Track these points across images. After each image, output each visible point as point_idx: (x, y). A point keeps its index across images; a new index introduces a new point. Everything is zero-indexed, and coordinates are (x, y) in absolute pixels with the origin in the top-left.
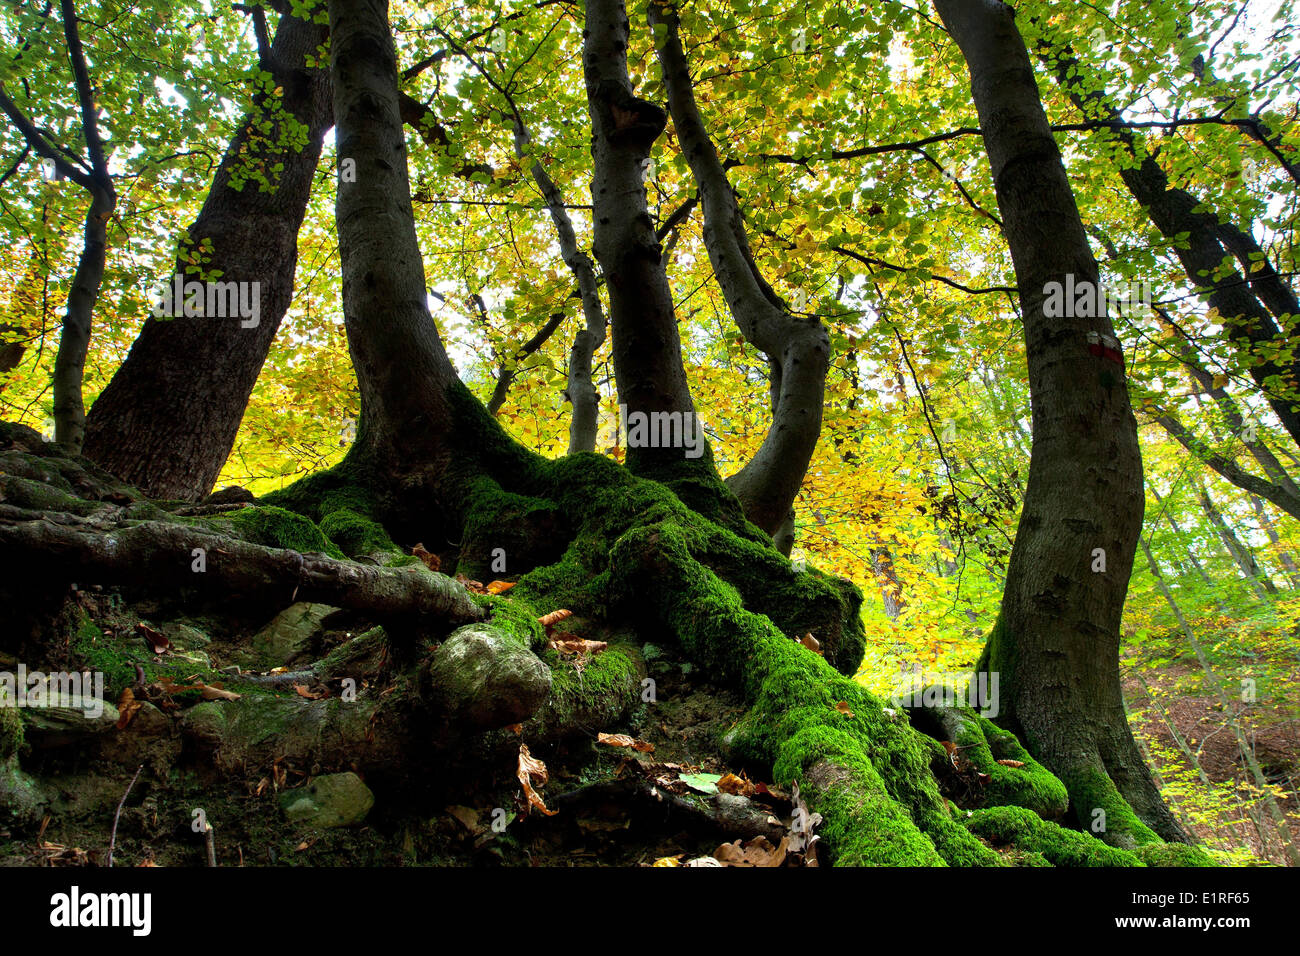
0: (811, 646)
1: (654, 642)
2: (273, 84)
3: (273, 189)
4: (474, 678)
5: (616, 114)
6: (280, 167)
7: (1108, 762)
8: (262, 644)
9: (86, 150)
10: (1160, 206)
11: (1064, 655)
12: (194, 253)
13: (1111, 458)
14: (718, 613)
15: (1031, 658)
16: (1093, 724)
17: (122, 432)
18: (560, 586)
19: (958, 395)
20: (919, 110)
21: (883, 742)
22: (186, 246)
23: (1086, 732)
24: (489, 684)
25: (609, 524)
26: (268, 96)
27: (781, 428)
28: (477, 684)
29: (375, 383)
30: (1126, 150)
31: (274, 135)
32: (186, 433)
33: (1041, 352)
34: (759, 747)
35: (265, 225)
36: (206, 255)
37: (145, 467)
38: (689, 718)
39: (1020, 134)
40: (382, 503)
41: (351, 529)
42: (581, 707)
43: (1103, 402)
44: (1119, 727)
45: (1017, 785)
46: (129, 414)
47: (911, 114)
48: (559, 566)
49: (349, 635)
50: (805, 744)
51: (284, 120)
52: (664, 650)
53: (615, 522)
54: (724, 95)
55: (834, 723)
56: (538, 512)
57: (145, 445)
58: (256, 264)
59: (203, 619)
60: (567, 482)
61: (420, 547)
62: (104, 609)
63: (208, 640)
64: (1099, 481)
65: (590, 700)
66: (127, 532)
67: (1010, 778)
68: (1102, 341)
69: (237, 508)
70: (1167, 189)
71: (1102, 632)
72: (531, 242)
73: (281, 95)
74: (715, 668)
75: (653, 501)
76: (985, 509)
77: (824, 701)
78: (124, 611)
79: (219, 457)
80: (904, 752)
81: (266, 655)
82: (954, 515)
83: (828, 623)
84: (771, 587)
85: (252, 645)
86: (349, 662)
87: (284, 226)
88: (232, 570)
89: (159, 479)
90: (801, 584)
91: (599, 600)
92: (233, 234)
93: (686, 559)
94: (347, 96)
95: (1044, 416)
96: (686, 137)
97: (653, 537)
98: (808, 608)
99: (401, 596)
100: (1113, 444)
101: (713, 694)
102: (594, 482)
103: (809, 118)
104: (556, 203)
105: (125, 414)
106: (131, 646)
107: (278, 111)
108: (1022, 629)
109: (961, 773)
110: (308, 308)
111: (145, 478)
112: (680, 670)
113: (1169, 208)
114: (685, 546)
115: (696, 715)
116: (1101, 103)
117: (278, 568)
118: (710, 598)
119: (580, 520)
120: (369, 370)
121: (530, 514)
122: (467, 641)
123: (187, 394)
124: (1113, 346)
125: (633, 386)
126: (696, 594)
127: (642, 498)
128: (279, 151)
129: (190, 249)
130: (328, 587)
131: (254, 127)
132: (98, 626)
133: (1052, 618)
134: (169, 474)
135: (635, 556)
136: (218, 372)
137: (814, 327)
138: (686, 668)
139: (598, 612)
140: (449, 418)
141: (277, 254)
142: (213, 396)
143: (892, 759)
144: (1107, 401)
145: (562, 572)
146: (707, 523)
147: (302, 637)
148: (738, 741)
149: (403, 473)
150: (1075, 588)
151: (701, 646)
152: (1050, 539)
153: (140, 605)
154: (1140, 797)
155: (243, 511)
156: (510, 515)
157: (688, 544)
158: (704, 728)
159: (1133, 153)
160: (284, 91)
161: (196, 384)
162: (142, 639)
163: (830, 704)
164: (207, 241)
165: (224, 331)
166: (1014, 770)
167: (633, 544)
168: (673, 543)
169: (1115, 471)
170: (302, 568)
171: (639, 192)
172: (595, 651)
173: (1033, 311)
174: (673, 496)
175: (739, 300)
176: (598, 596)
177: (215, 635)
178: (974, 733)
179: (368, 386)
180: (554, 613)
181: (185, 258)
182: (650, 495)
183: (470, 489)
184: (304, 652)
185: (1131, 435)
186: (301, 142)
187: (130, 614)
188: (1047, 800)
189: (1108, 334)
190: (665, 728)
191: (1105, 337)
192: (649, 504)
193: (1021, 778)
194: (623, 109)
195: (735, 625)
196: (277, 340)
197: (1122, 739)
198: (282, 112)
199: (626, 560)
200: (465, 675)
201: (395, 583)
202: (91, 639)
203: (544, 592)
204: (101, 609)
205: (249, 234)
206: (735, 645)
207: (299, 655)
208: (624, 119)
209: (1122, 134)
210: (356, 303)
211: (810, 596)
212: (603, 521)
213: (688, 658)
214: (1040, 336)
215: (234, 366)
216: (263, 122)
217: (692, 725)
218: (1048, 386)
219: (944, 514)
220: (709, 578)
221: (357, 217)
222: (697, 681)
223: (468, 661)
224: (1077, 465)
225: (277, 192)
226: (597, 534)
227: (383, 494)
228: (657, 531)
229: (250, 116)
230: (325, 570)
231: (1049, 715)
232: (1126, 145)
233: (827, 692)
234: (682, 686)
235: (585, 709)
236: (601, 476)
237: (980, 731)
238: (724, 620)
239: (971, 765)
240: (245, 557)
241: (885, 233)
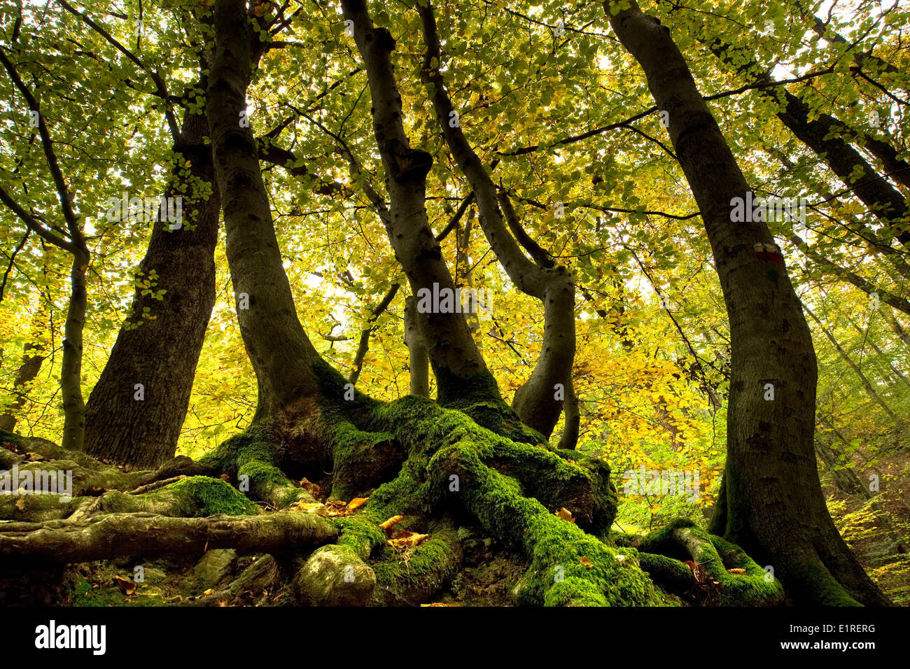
0: (566, 517)
1: (465, 526)
2: (183, 159)
3: (193, 228)
4: (325, 585)
5: (399, 162)
6: (196, 212)
7: (822, 553)
8: (200, 572)
9: (66, 224)
10: (808, 132)
11: (776, 479)
12: (145, 281)
13: (785, 331)
14: (501, 502)
15: (752, 484)
16: (806, 527)
17: (112, 411)
18: (398, 496)
19: (698, 282)
20: (622, 100)
21: (614, 582)
22: (140, 277)
23: (802, 534)
24: (335, 589)
25: (428, 445)
26: (181, 168)
27: (548, 350)
28: (328, 588)
29: (265, 369)
30: (773, 101)
31: (189, 192)
32: (153, 405)
33: (725, 263)
34: (534, 595)
35: (191, 253)
36: (154, 281)
37: (129, 434)
38: (492, 578)
39: (685, 113)
40: (279, 450)
41: (258, 475)
42: (409, 586)
43: (773, 292)
44: (827, 526)
45: (741, 587)
46: (115, 398)
47: (618, 103)
48: (397, 481)
49: (254, 558)
50: (558, 593)
51: (194, 182)
52: (472, 531)
53: (432, 444)
54: (481, 120)
55: (579, 574)
56: (381, 443)
57: (128, 418)
58: (188, 280)
59: (160, 561)
60: (398, 419)
61: (305, 480)
62: (93, 569)
63: (163, 575)
64: (780, 349)
65: (416, 580)
66: (96, 526)
67: (735, 583)
68: (765, 249)
69: (174, 481)
70: (808, 122)
71: (801, 458)
72: (375, 230)
73: (190, 166)
74: (505, 540)
75: (455, 426)
76: (721, 369)
77: (572, 558)
78: (107, 565)
79: (179, 418)
80: (630, 587)
81: (203, 579)
82: (701, 376)
83: (582, 494)
84: (541, 474)
85: (193, 574)
86: (254, 579)
87: (204, 251)
88: (165, 538)
89: (140, 440)
90: (559, 470)
91: (425, 502)
92: (171, 262)
93: (477, 466)
94: (226, 175)
95: (734, 308)
96: (458, 155)
97: (453, 454)
98: (566, 486)
99: (277, 534)
100: (785, 321)
101: (507, 558)
102: (416, 416)
103: (548, 118)
104: (382, 209)
105: (112, 398)
106: (110, 593)
107: (189, 177)
108: (743, 463)
109: (701, 584)
110: (228, 302)
111: (130, 442)
112: (484, 543)
113: (814, 132)
114: (477, 456)
115: (496, 575)
116: (749, 73)
117: (194, 531)
118: (495, 492)
119: (409, 445)
120: (260, 361)
121: (376, 445)
122: (320, 560)
123: (152, 377)
124: (774, 250)
125: (435, 345)
126: (486, 490)
127: (447, 425)
128: (194, 202)
129: (143, 279)
130: (228, 538)
131: (175, 189)
132: (89, 582)
133: (763, 453)
134: (146, 436)
135: (442, 469)
136: (172, 358)
137: (561, 274)
138: (487, 542)
139: (425, 510)
140: (316, 386)
141: (202, 271)
142: (170, 376)
143: (622, 594)
144: (776, 291)
145: (399, 485)
146: (493, 435)
147: (224, 564)
148: (521, 592)
149: (290, 427)
150: (775, 429)
151: (494, 526)
152: (752, 396)
153: (117, 559)
154: (850, 577)
155: (178, 483)
156: (363, 448)
157: (479, 454)
158: (502, 584)
159: (778, 102)
160: (191, 163)
161: (157, 370)
162: (117, 588)
163: (576, 560)
164: (153, 271)
165: (172, 329)
166: (738, 576)
167: (440, 462)
168: (467, 456)
169: (790, 340)
170: (209, 529)
171: (420, 212)
172: (420, 542)
173: (714, 235)
174: (467, 418)
175: (509, 263)
176: (424, 498)
177: (169, 570)
178: (709, 552)
179: (260, 372)
180: (391, 520)
181: (140, 286)
182: (452, 422)
183: (335, 433)
184: (227, 575)
185: (798, 312)
186: (207, 193)
187: (112, 567)
188: (765, 596)
189: (769, 243)
190: (474, 588)
191: (767, 245)
192: (452, 428)
193: (744, 582)
194: (403, 157)
195: (513, 509)
196: (209, 329)
197: (830, 535)
198: (192, 177)
199: (437, 473)
200: (320, 584)
201: (272, 527)
202: (84, 594)
203: (387, 501)
204: (91, 569)
205: (181, 260)
206: (515, 523)
207: (223, 577)
208: (404, 165)
209: (768, 91)
210: (245, 317)
211: (566, 478)
212: (424, 444)
213: (488, 535)
214: (722, 252)
215: (182, 353)
216: (180, 185)
217: (494, 583)
218: (733, 287)
219: (693, 376)
220: (494, 477)
221: (240, 257)
222: (495, 550)
223: (321, 574)
224: (762, 340)
225: (196, 229)
226: (420, 454)
227: (279, 443)
228: (455, 450)
229: (171, 183)
230: (224, 527)
231: (773, 525)
232: (772, 98)
233: (574, 550)
234: (486, 555)
235: (413, 587)
236: (420, 412)
237: (714, 550)
238: (505, 506)
239: (708, 577)
240: (172, 528)
241: (608, 193)
